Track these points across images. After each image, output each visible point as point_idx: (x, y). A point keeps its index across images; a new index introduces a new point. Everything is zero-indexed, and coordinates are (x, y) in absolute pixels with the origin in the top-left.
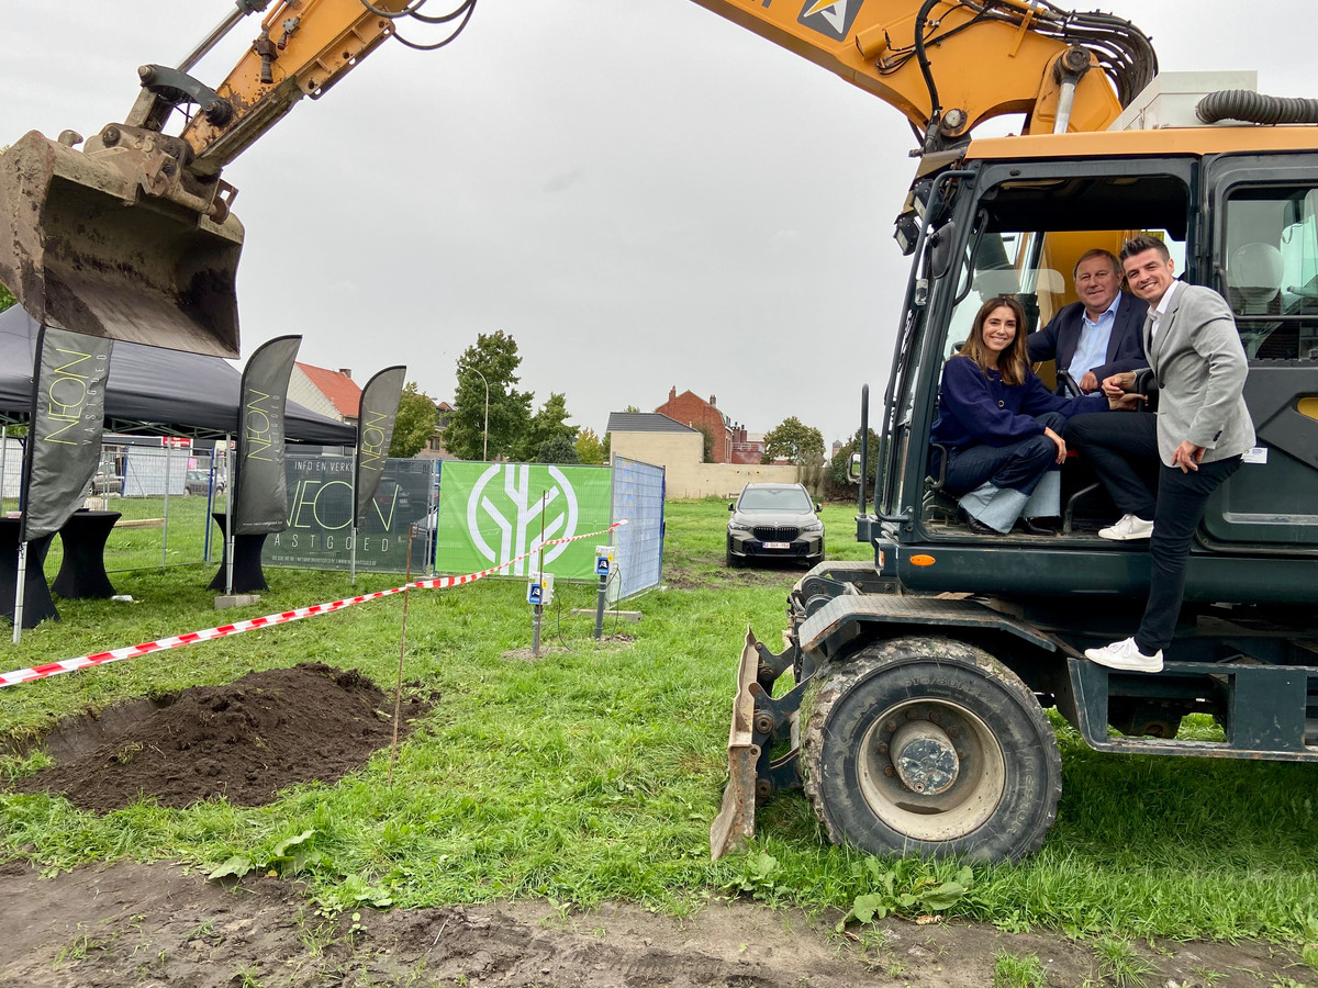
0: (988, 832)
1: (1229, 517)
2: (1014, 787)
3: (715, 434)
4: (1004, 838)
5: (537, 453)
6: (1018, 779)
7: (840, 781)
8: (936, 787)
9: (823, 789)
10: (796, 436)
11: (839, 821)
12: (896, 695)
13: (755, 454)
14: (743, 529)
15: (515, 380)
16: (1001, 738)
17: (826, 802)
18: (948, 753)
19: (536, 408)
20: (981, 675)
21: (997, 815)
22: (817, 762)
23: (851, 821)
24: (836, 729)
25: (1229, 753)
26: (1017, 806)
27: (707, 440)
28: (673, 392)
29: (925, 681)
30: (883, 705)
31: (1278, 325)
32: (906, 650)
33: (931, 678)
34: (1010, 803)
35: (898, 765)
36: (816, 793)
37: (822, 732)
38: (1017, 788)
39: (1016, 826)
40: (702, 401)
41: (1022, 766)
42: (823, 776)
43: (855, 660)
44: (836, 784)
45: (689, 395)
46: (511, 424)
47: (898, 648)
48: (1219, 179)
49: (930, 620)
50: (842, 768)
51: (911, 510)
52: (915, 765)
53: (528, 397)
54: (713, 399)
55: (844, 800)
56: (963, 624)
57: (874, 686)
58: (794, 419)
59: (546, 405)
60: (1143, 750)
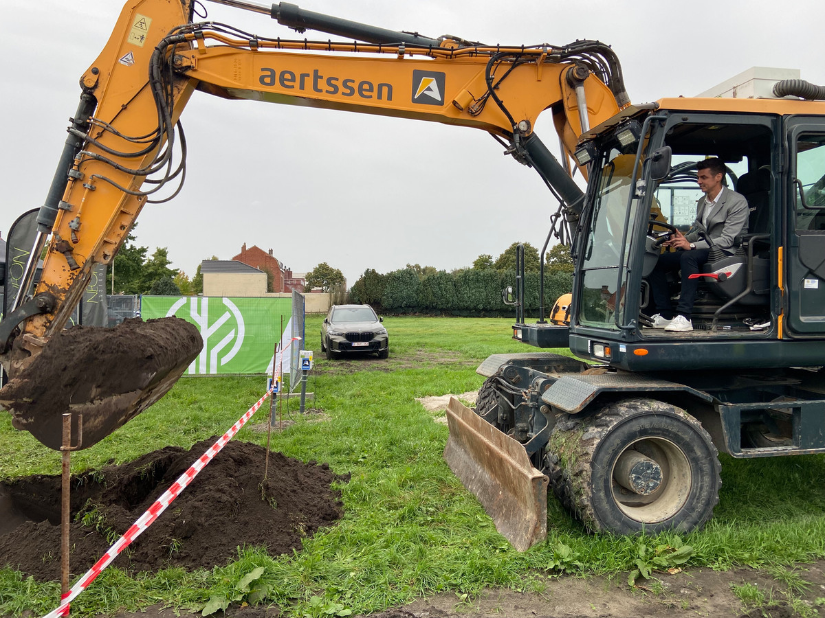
0: (684, 513)
1: (803, 319)
2: (698, 484)
3: (274, 273)
4: (694, 515)
5: (149, 288)
6: (700, 479)
7: (602, 494)
8: (651, 490)
9: (592, 500)
10: (325, 275)
11: (603, 521)
12: (632, 436)
13: (299, 286)
14: (339, 335)
15: (133, 238)
16: (689, 455)
17: (595, 508)
18: (656, 468)
19: (149, 256)
20: (678, 419)
21: (689, 501)
22: (589, 484)
23: (610, 518)
24: (598, 462)
25: (800, 452)
26: (700, 495)
27: (269, 278)
28: (244, 247)
29: (647, 426)
30: (624, 443)
31: (818, 211)
32: (635, 408)
33: (651, 424)
34: (696, 493)
35: (629, 479)
36: (589, 503)
37: (590, 465)
38: (699, 484)
39: (700, 507)
40: (264, 252)
41: (702, 471)
42: (592, 492)
43: (601, 417)
44: (600, 496)
45: (255, 249)
46: (131, 268)
47: (629, 407)
48: (795, 128)
49: (647, 388)
50: (603, 485)
51: (635, 322)
52: (639, 478)
53: (143, 250)
54: (271, 251)
55: (605, 506)
56: (665, 390)
57: (619, 432)
58: (325, 264)
59: (153, 255)
60: (759, 455)
